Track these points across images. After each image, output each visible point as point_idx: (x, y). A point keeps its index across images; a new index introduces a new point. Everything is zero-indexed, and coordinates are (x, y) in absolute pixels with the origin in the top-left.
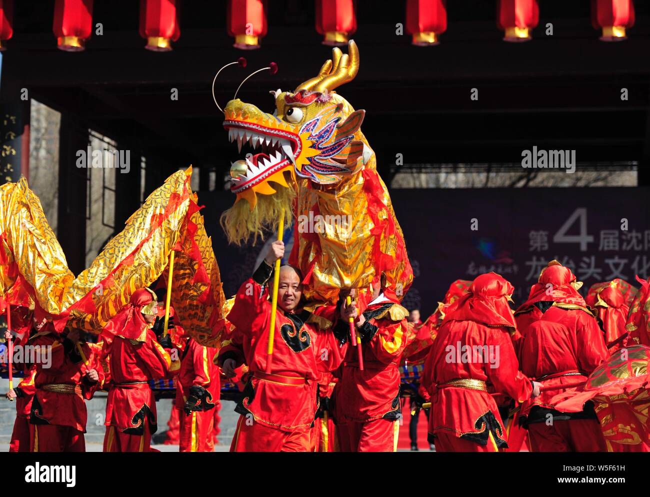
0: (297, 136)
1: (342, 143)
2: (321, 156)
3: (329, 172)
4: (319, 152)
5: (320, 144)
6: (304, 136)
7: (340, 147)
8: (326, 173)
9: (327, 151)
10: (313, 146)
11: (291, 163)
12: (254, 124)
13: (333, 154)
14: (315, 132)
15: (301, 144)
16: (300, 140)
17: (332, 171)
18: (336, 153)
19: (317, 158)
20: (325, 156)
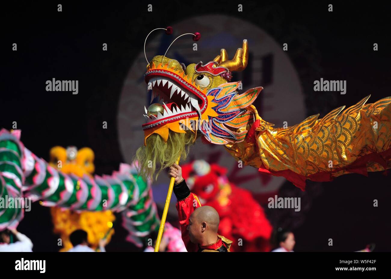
0: (205, 96)
1: (235, 114)
2: (217, 119)
3: (219, 135)
4: (216, 115)
5: (219, 108)
6: (210, 98)
7: (232, 117)
8: (216, 135)
9: (222, 116)
10: (215, 109)
11: (198, 115)
12: (177, 76)
13: (226, 121)
14: (218, 98)
15: (207, 103)
16: (207, 99)
17: (222, 135)
18: (228, 121)
19: (214, 120)
20: (220, 120)
